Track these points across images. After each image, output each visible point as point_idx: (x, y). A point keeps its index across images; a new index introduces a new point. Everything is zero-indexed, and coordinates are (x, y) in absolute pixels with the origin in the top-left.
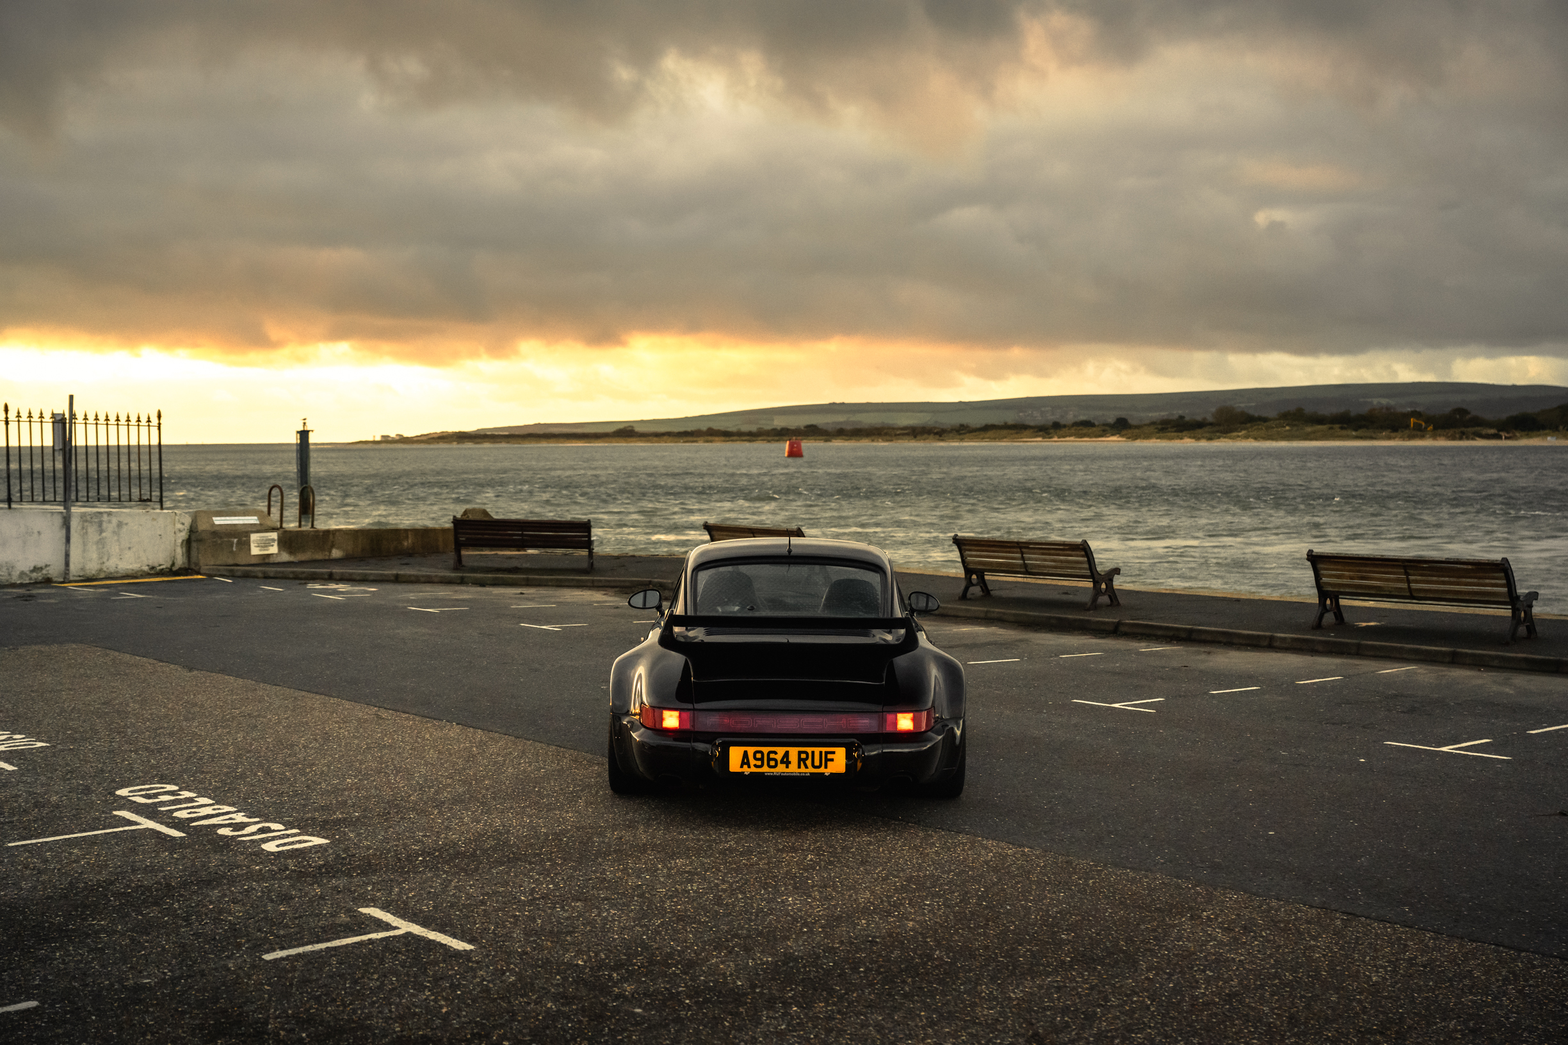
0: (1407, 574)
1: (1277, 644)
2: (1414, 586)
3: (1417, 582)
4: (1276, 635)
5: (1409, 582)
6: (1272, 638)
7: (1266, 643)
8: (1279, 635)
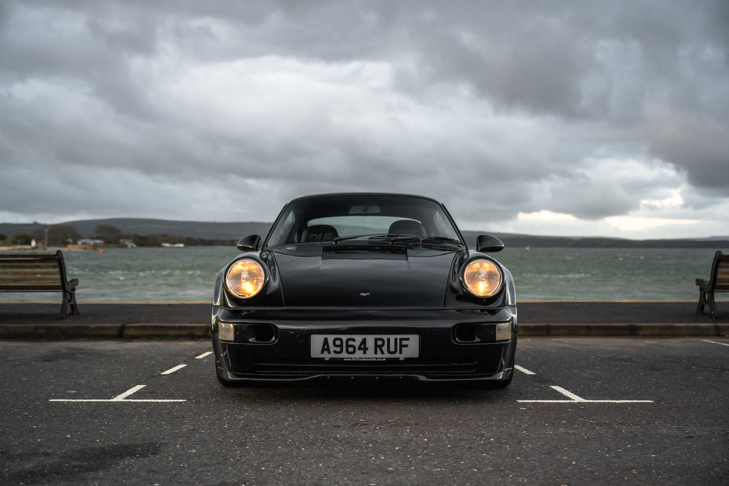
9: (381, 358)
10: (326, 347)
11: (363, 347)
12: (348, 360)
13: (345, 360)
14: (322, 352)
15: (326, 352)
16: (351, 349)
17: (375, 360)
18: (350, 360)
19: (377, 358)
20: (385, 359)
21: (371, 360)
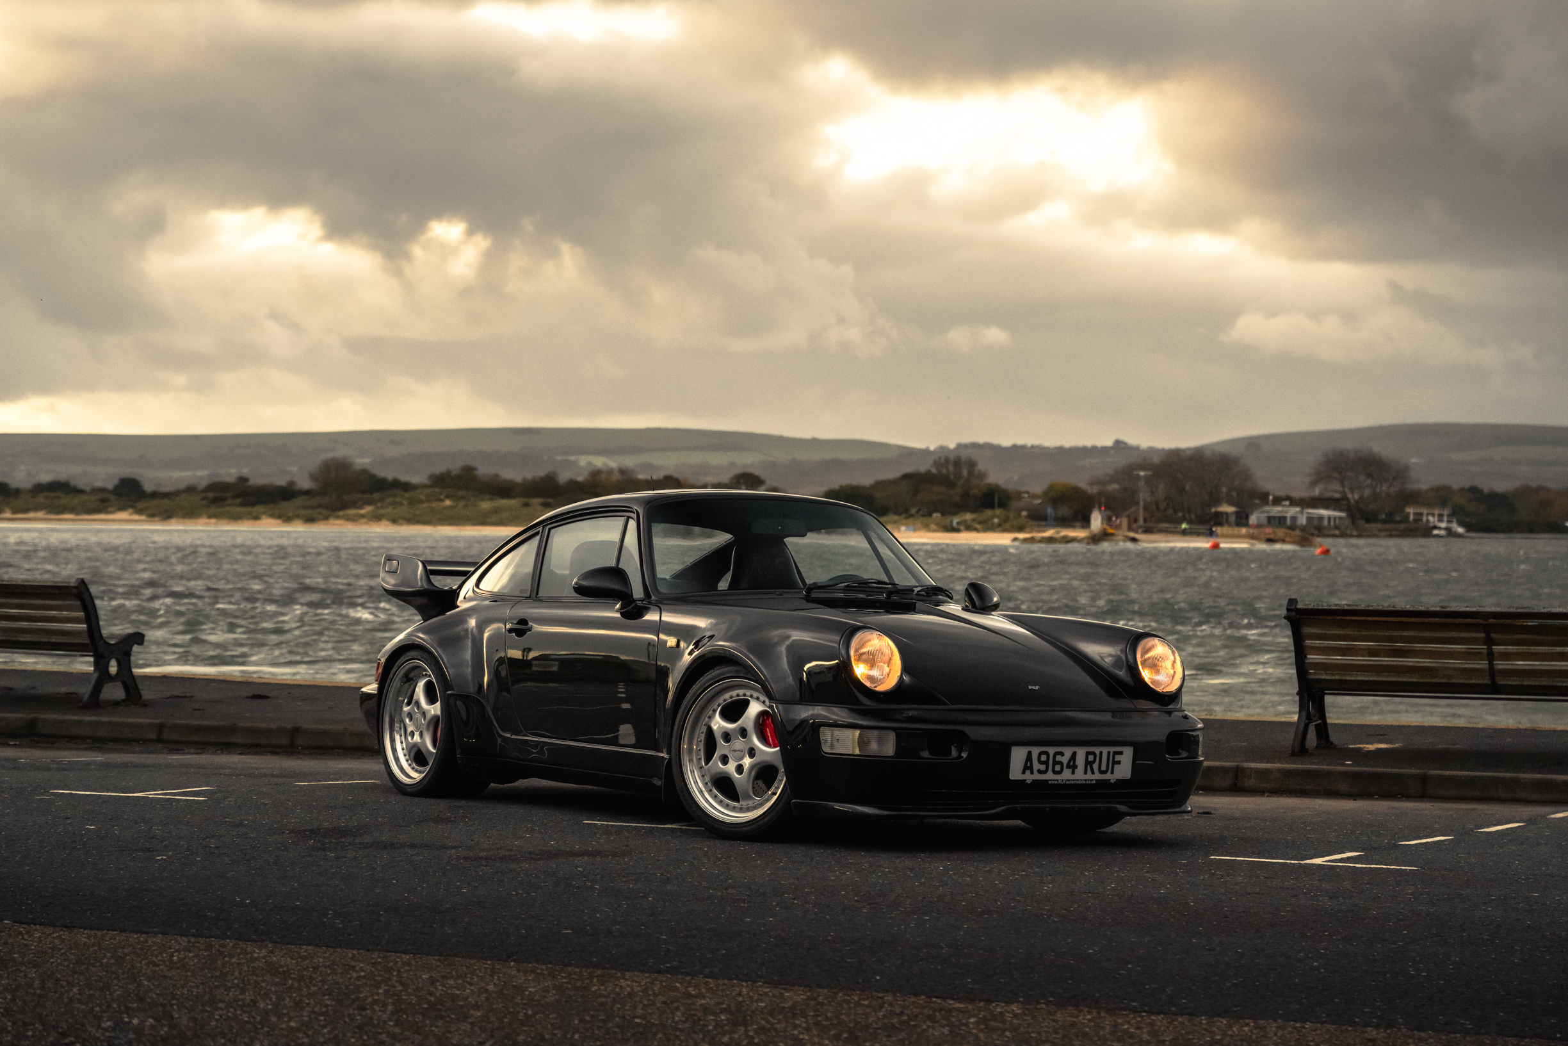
0: (1489, 642)
1: (1250, 783)
2: (1500, 665)
3: (1506, 656)
4: (1246, 765)
5: (1491, 656)
6: (1238, 772)
7: (1227, 782)
8: (1253, 765)
9: (1091, 780)
10: (1029, 765)
11: (1071, 764)
12: (1053, 782)
13: (1050, 782)
14: (1024, 772)
15: (1028, 772)
16: (1058, 768)
17: (1084, 782)
18: (1056, 782)
19: (1086, 780)
20: (1094, 782)
21: (1080, 782)
